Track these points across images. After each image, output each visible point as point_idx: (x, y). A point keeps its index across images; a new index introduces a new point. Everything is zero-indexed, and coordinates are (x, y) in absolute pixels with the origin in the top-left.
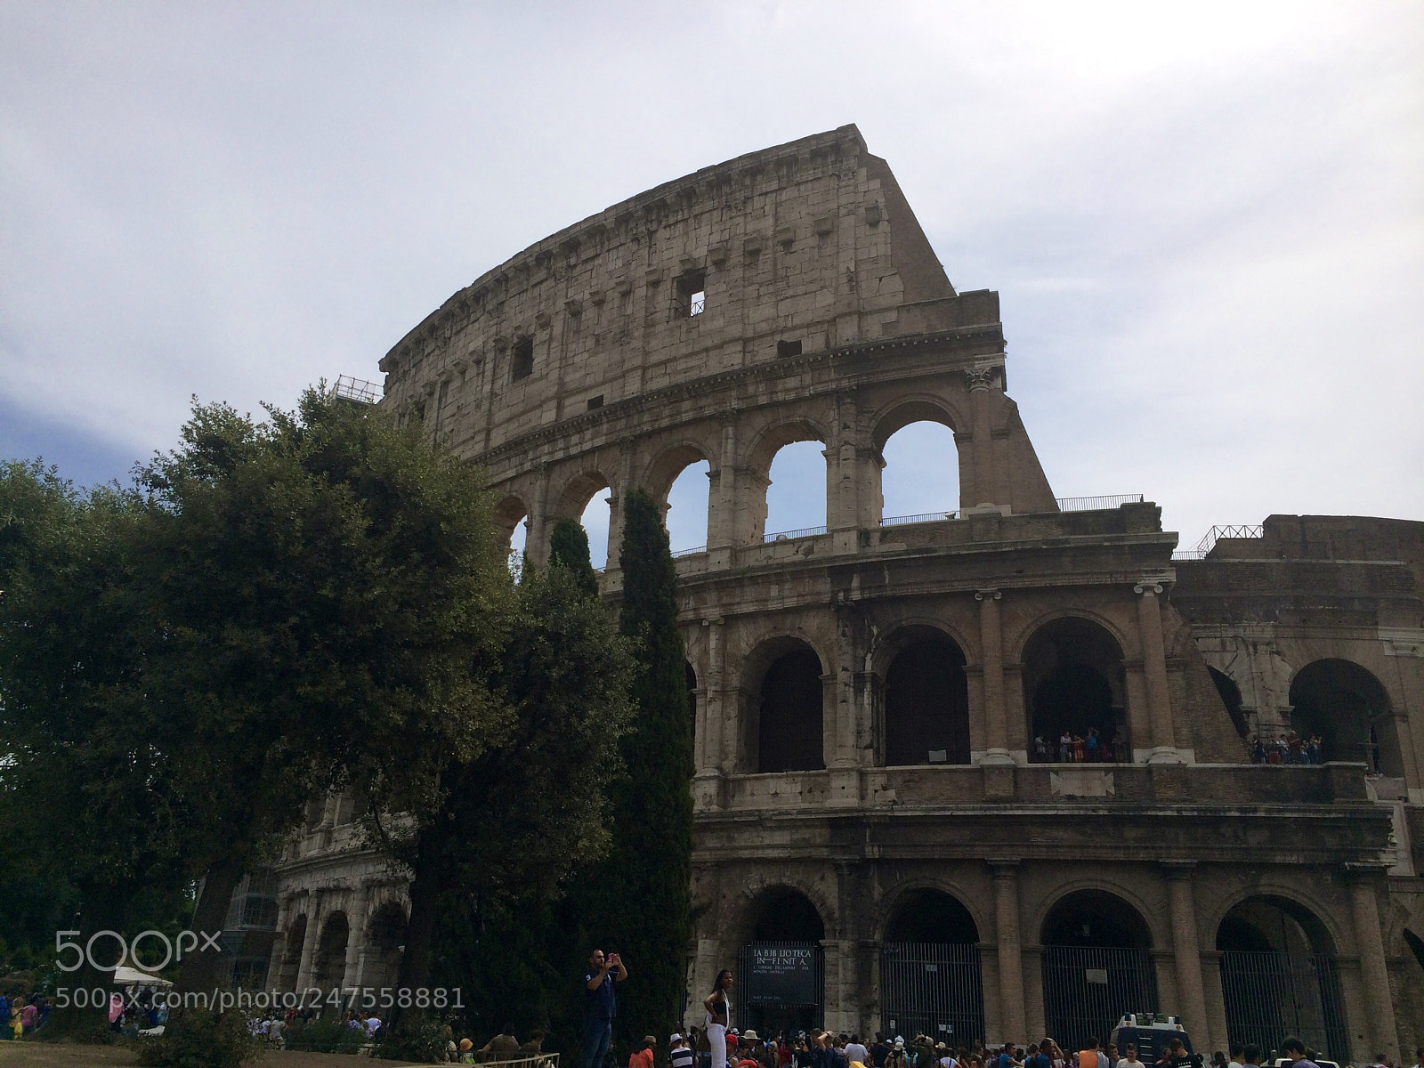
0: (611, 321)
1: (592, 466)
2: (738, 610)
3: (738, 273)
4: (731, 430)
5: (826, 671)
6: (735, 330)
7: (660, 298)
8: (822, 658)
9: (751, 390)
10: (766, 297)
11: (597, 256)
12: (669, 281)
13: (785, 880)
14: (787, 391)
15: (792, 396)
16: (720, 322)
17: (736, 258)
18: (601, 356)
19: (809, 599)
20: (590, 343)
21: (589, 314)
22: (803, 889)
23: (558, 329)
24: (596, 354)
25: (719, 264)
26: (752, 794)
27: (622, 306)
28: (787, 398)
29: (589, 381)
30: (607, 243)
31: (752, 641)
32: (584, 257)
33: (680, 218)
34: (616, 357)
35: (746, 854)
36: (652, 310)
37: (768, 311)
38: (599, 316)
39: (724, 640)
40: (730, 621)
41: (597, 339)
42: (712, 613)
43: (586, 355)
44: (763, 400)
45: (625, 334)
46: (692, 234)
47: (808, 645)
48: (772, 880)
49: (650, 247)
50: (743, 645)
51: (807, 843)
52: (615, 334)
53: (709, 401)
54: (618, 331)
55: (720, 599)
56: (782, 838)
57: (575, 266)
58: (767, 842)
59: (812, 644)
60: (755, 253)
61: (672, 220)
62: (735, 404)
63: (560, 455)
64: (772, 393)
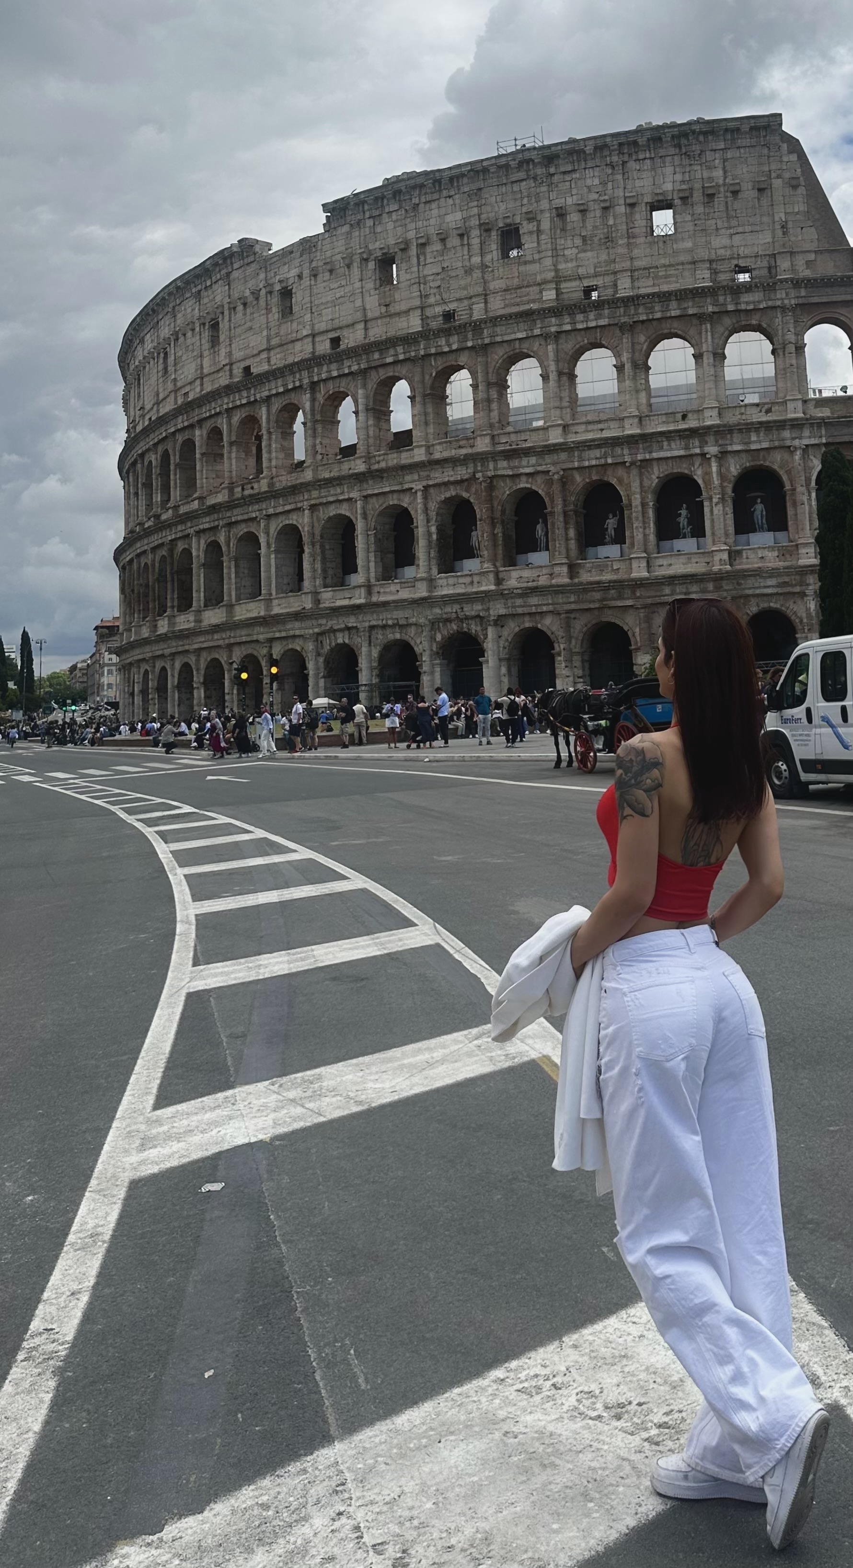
0: (595, 227)
1: (596, 338)
2: (729, 448)
3: (699, 209)
4: (709, 326)
5: (788, 487)
6: (703, 254)
7: (637, 216)
8: (785, 478)
9: (721, 299)
10: (723, 230)
11: (574, 171)
12: (644, 204)
13: (772, 605)
14: (747, 303)
15: (751, 307)
16: (689, 244)
17: (697, 196)
18: (589, 254)
19: (777, 444)
20: (578, 241)
21: (574, 217)
22: (783, 608)
23: (546, 225)
24: (585, 251)
25: (684, 199)
26: (747, 558)
27: (604, 217)
28: (748, 308)
29: (581, 271)
30: (583, 163)
31: (738, 467)
32: (562, 169)
33: (648, 155)
34: (604, 257)
35: (750, 592)
36: (632, 225)
37: (726, 241)
38: (584, 221)
39: (720, 466)
40: (723, 455)
41: (584, 239)
42: (712, 450)
43: (575, 251)
44: (731, 308)
45: (609, 240)
46: (659, 171)
47: (775, 471)
48: (764, 605)
49: (624, 174)
50: (732, 469)
51: (785, 584)
52: (600, 239)
53: (690, 304)
54: (602, 236)
55: (717, 441)
56: (770, 582)
57: (554, 174)
58: (762, 584)
59: (778, 470)
60: (711, 196)
61: (641, 156)
62: (711, 309)
63: (568, 327)
64: (737, 304)
